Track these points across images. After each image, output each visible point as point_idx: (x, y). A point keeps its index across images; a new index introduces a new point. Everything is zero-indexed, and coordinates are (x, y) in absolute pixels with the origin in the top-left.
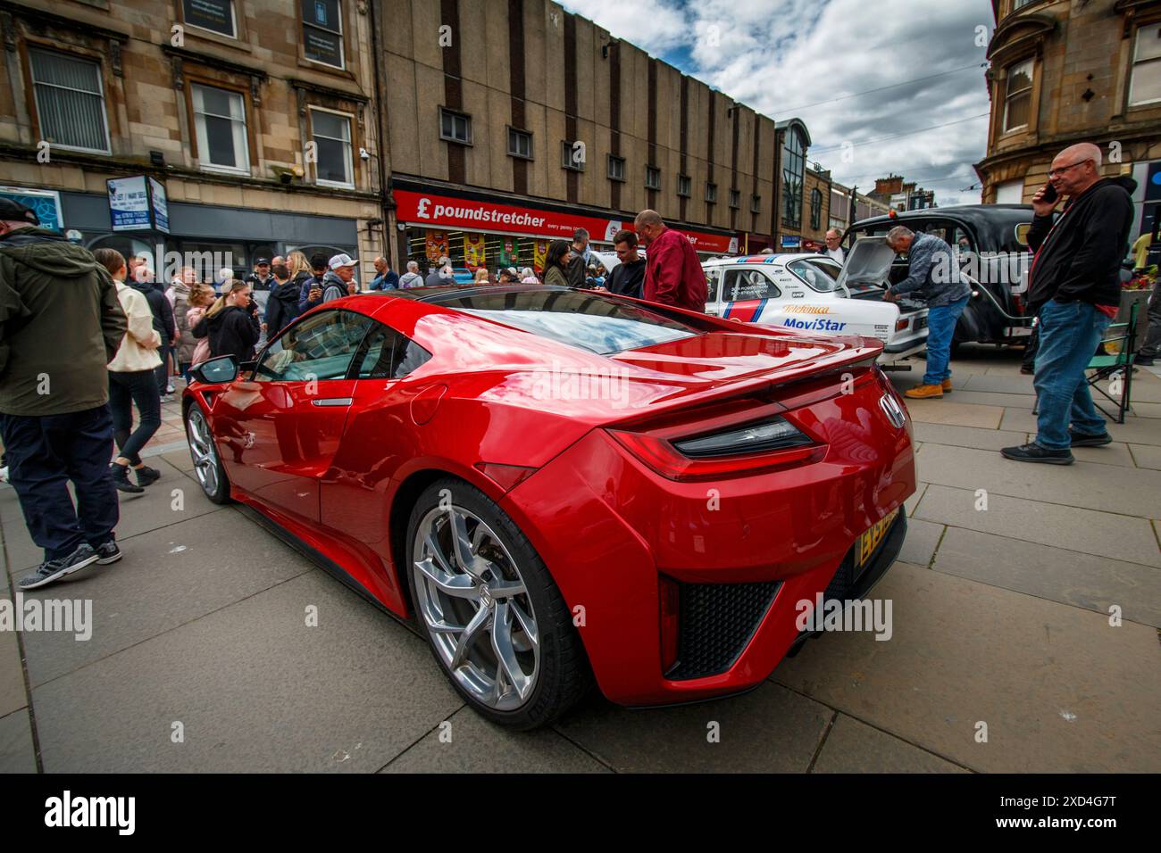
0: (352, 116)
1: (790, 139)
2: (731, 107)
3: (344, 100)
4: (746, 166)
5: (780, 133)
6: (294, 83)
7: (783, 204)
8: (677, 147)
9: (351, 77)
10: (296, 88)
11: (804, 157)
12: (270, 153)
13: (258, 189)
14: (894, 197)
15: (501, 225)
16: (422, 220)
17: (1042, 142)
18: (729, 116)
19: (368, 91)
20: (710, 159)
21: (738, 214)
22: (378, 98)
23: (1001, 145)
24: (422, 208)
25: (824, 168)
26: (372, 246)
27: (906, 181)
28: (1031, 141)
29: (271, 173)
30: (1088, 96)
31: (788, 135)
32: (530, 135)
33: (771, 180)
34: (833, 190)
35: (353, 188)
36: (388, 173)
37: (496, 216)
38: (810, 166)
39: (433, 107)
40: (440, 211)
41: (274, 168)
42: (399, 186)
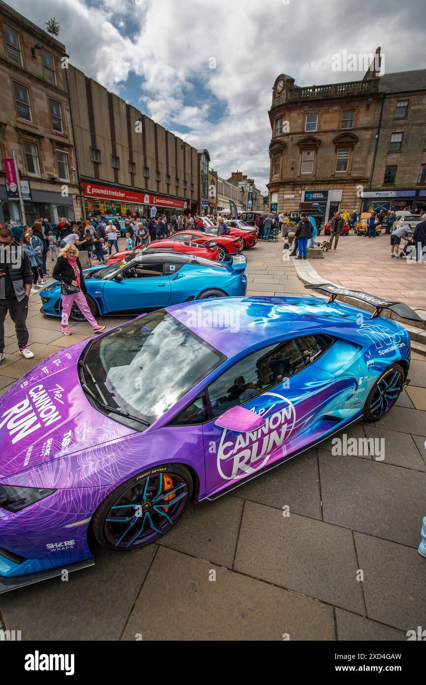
0: (68, 153)
1: (203, 158)
2: (182, 144)
3: (66, 146)
4: (188, 171)
5: (200, 155)
6: (52, 140)
7: (201, 186)
8: (165, 163)
9: (67, 137)
10: (52, 143)
11: (208, 166)
12: (47, 169)
13: (45, 183)
14: (240, 183)
15: (111, 197)
16: (88, 194)
17: (282, 181)
18: (182, 148)
19: (72, 143)
20: (176, 168)
21: (186, 191)
22: (75, 145)
23: (273, 180)
24: (88, 189)
25: (215, 171)
26: (77, 205)
27: (243, 174)
28: (280, 180)
29: (47, 176)
30: (292, 169)
31: (202, 156)
32: (118, 158)
33: (197, 176)
34: (218, 180)
35: (70, 182)
36: (80, 176)
37: (110, 193)
38: (210, 170)
39: (88, 147)
40: (94, 191)
41: (48, 174)
42: (84, 181)
